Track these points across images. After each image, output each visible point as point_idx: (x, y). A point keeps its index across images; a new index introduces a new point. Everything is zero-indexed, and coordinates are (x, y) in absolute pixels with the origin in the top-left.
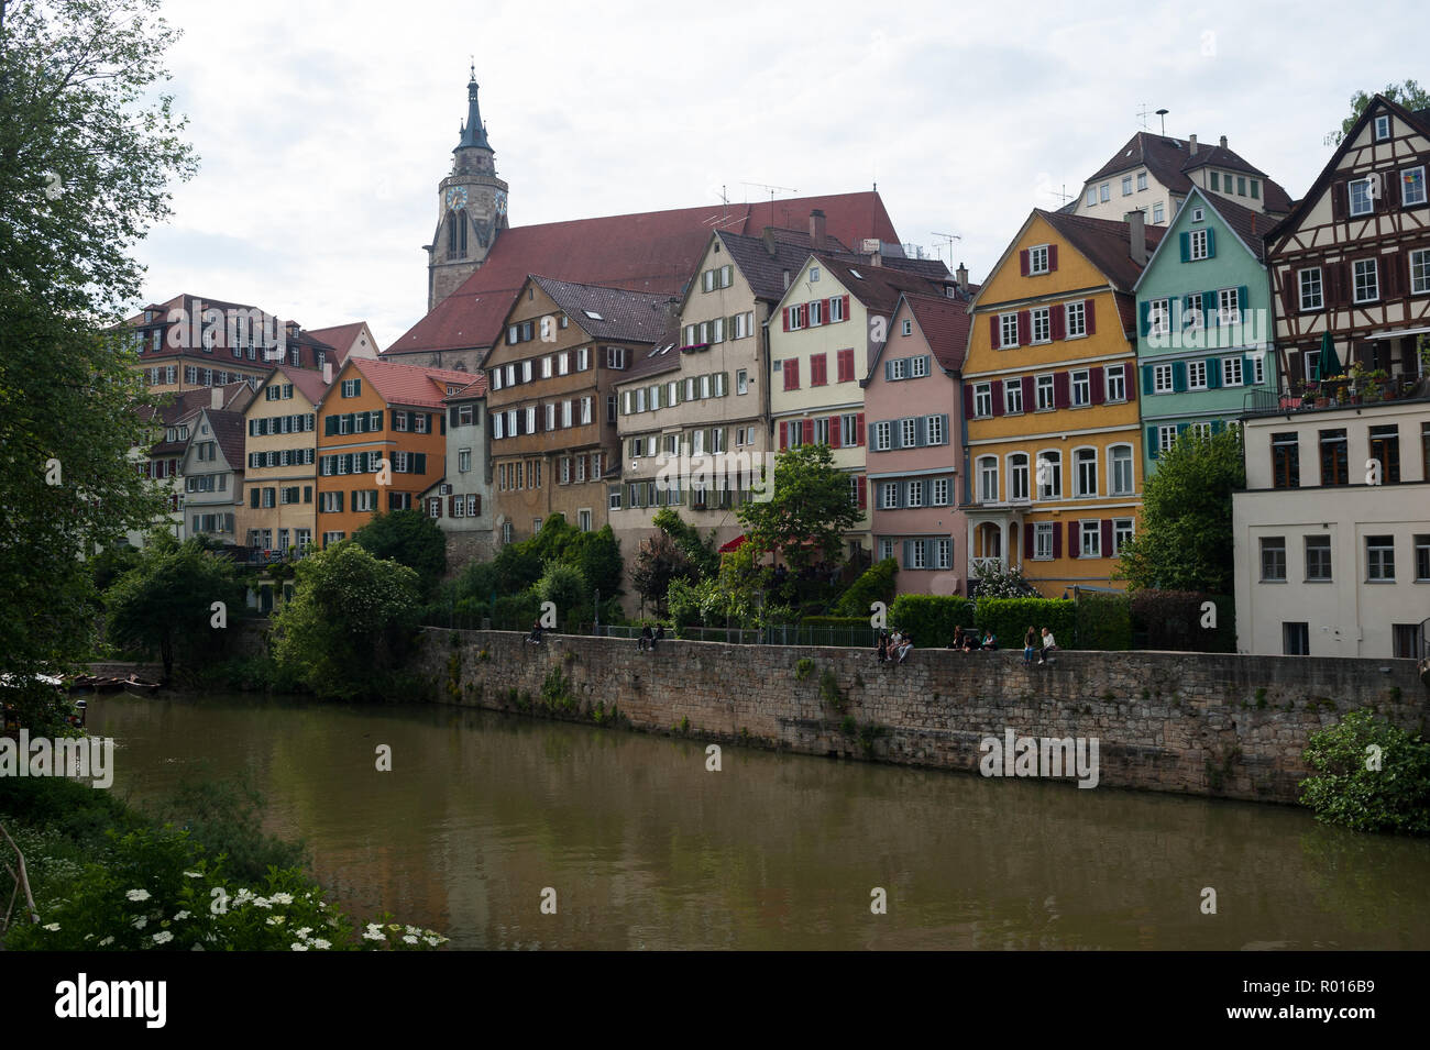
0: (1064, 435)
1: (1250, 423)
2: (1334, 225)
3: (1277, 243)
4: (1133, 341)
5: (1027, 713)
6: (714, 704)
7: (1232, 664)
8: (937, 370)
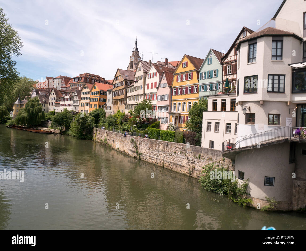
0: (186, 99)
1: (209, 97)
2: (234, 56)
3: (224, 60)
4: (198, 81)
5: (162, 154)
6: (122, 145)
7: (195, 148)
8: (168, 86)
